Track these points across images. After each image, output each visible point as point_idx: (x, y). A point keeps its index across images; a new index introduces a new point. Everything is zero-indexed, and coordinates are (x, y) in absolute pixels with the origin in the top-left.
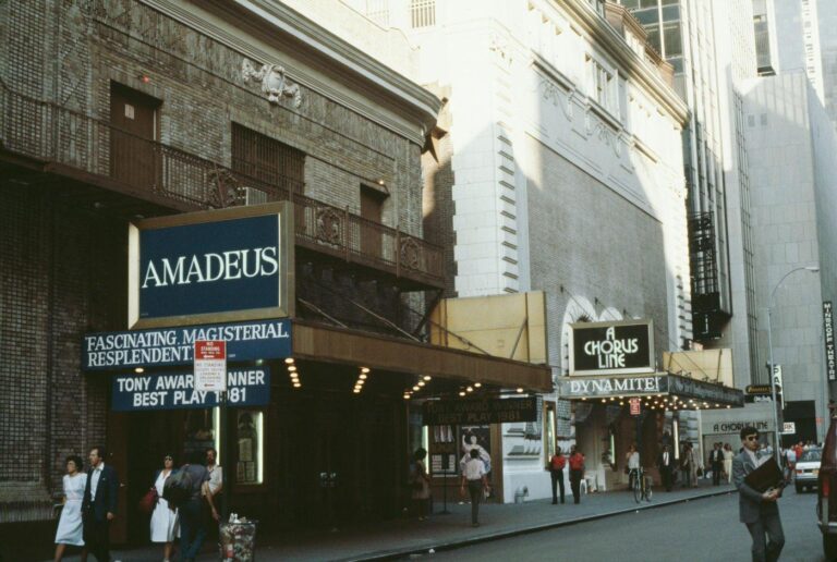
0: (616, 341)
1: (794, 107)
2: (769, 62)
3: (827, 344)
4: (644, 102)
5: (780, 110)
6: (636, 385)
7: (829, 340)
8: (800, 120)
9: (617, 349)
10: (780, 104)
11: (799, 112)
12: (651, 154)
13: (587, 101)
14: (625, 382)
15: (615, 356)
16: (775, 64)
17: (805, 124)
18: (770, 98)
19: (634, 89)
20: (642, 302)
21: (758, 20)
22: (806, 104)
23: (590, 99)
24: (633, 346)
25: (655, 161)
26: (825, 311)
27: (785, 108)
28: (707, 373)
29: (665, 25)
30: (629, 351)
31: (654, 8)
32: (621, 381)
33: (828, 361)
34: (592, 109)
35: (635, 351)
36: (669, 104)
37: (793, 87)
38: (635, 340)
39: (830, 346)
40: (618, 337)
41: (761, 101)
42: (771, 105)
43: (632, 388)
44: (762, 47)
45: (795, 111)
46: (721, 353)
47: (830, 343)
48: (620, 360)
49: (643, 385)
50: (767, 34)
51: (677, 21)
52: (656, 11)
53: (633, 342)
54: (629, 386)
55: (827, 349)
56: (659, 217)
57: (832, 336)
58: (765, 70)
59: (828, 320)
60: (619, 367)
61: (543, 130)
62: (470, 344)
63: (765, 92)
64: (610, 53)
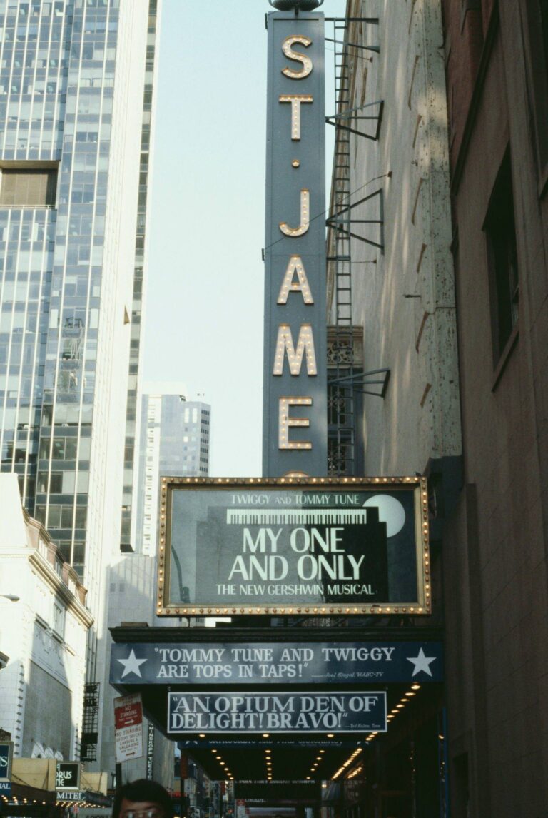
0: (60, 772)
1: (145, 582)
2: (129, 541)
3: (148, 756)
4: (73, 620)
5: (134, 583)
6: (68, 796)
7: (150, 753)
8: (147, 592)
9: (60, 776)
10: (135, 578)
11: (148, 586)
12: (72, 651)
13: (51, 632)
14: (63, 794)
15: (59, 780)
16: (133, 544)
17: (150, 595)
18: (128, 572)
19: (70, 615)
20: (60, 742)
21: (125, 509)
22: (153, 580)
23: (54, 631)
24: (69, 775)
25: (74, 655)
26: (149, 731)
27: (138, 582)
28: (93, 786)
29: (75, 542)
30: (67, 778)
31: (70, 529)
32: (61, 793)
33: (148, 768)
34: (54, 636)
35: (70, 778)
36: (84, 618)
37: (145, 567)
38: (70, 772)
39: (150, 758)
40: (62, 770)
41: (122, 574)
42: (128, 578)
43: (66, 798)
44: (126, 529)
45: (144, 585)
46: (101, 775)
47: (151, 756)
48: (61, 782)
49: (73, 796)
50: (130, 521)
51: (83, 540)
52: (71, 532)
53: (69, 773)
54: (65, 796)
55: (148, 760)
56: (71, 688)
57: (153, 751)
58: (126, 548)
59: (151, 739)
60: (61, 786)
61: (34, 654)
62: (20, 780)
63: (125, 567)
64: (62, 598)
